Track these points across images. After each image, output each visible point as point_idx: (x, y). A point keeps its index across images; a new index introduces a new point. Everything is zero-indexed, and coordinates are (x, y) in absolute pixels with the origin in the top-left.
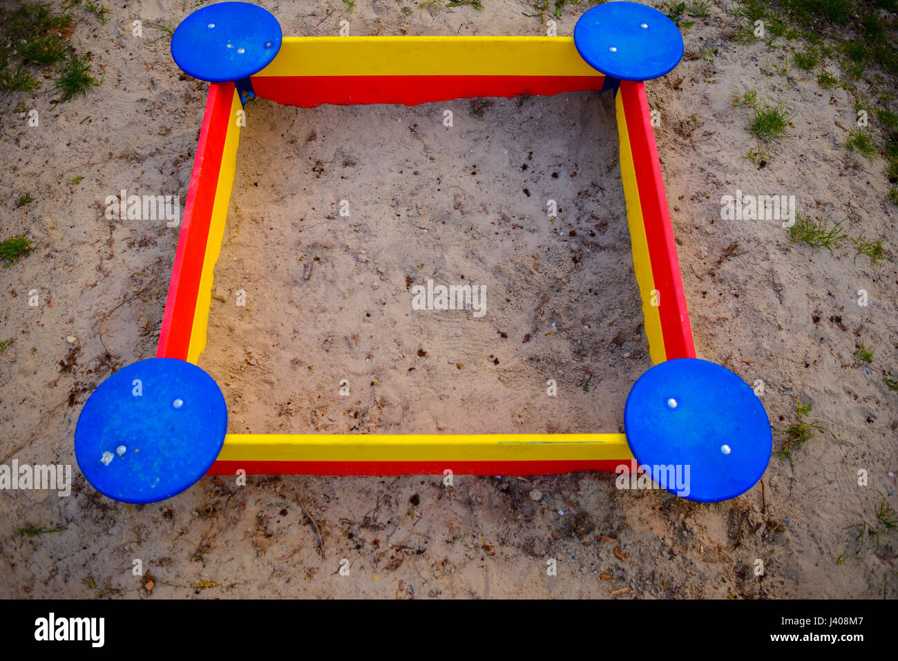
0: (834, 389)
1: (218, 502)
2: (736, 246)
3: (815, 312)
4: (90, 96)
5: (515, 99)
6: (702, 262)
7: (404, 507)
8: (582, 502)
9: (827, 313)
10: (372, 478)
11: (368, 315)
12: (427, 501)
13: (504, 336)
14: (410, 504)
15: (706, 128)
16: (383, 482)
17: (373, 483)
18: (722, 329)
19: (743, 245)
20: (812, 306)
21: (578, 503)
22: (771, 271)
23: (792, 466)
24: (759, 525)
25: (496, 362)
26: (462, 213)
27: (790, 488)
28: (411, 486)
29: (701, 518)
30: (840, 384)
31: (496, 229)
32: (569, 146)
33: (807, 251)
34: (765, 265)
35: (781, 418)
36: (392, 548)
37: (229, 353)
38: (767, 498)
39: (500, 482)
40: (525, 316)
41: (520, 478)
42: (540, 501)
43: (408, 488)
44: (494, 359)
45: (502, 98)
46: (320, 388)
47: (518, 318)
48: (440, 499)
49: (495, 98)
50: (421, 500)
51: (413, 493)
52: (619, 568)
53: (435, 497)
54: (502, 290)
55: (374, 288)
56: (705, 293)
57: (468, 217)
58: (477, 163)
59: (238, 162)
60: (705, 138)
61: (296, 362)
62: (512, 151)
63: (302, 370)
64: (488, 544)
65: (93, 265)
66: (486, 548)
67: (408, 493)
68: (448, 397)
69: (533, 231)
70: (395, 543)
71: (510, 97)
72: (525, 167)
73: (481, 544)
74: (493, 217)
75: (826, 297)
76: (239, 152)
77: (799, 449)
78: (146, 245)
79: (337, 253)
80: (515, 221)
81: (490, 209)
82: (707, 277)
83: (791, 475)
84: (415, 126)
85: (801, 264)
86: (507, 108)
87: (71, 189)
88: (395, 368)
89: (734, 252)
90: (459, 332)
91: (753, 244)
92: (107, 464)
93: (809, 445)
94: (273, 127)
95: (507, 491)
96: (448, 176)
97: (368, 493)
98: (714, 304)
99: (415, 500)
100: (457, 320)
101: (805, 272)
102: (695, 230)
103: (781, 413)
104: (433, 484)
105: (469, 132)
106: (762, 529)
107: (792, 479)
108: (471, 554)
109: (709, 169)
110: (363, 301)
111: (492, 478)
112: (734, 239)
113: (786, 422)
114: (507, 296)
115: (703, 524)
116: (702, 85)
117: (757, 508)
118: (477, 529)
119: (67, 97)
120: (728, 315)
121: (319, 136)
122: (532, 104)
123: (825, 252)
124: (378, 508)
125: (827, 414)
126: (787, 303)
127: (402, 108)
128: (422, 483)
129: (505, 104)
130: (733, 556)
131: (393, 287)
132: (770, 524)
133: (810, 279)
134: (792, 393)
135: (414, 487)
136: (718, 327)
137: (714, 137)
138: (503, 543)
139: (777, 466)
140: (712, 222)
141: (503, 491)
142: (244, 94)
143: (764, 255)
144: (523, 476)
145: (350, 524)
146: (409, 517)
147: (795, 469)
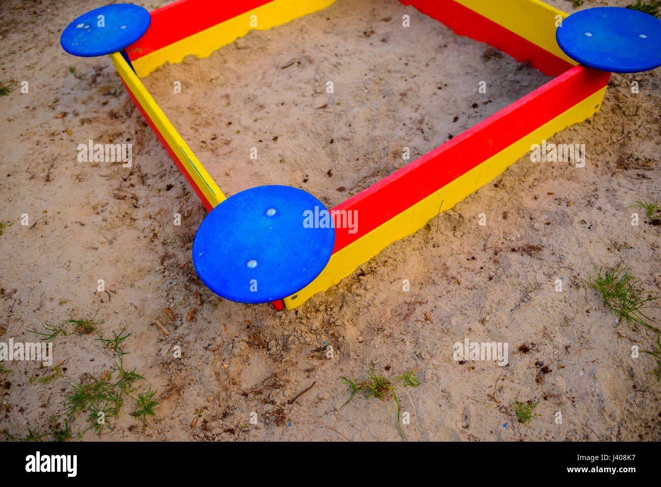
0: (455, 398)
1: (122, 116)
2: (540, 249)
3: (533, 344)
5: (520, 64)
6: (503, 240)
7: (162, 185)
9: (545, 355)
10: (170, 161)
11: (282, 104)
12: (172, 193)
13: (329, 174)
14: (166, 187)
16: (172, 167)
17: (168, 163)
18: (446, 285)
19: (546, 253)
20: (535, 339)
22: (539, 285)
23: (348, 402)
24: (273, 403)
25: (305, 181)
26: (401, 100)
27: (326, 413)
28: (176, 180)
29: (256, 357)
30: (467, 402)
31: (407, 122)
33: (594, 303)
34: (541, 278)
35: (387, 368)
36: (132, 194)
37: (211, 70)
38: (305, 397)
40: (356, 176)
43: (174, 180)
44: (307, 178)
45: (512, 58)
46: (220, 115)
47: (351, 174)
48: (178, 198)
49: (507, 55)
50: (171, 190)
51: (173, 183)
52: (181, 320)
53: (177, 196)
54: (362, 152)
55: (303, 96)
56: (473, 258)
57: (401, 104)
58: (450, 85)
60: (636, 177)
61: (227, 96)
63: (224, 102)
64: (158, 235)
66: (155, 235)
67: (172, 181)
68: (253, 165)
69: (425, 139)
70: (137, 194)
71: (518, 60)
72: (475, 106)
73: (156, 232)
74: (417, 116)
75: (561, 346)
77: (366, 397)
80: (424, 127)
81: (419, 111)
82: (490, 252)
83: (338, 407)
84: (445, 46)
85: (575, 306)
86: (510, 67)
88: (255, 133)
89: (533, 252)
90: (309, 149)
93: (375, 403)
94: (375, 3)
96: (422, 78)
97: (162, 166)
98: (468, 269)
99: (169, 187)
100: (317, 143)
101: (569, 313)
102: (528, 219)
103: (393, 365)
104: (184, 189)
105: (469, 66)
106: (272, 408)
107: (335, 410)
108: (147, 230)
109: (601, 193)
110: (289, 96)
112: (545, 244)
113: (386, 374)
114: (360, 157)
115: (251, 361)
117: (288, 392)
118: (165, 224)
120: (464, 283)
121: (392, 22)
122: (529, 74)
123: (613, 318)
124: (155, 175)
125: (420, 404)
126: (517, 315)
129: (510, 63)
130: (235, 397)
131: (312, 102)
132: (280, 411)
133: (566, 321)
134: (419, 362)
136: (445, 282)
138: (164, 244)
139: (340, 390)
140: (548, 224)
143: (551, 272)
145: (139, 170)
146: (157, 191)
147: (346, 406)
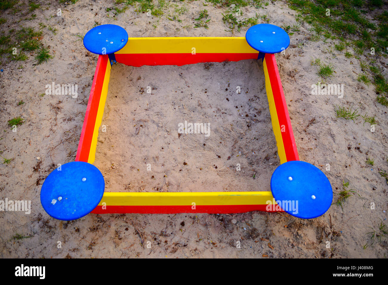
0: (358, 176)
1: (99, 225)
2: (315, 119)
3: (349, 145)
4: (49, 62)
5: (222, 63)
6: (301, 126)
7: (178, 226)
8: (254, 224)
9: (353, 146)
10: (164, 215)
11: (163, 148)
12: (187, 224)
13: (219, 157)
14: (181, 226)
15: (300, 74)
16: (169, 216)
17: (165, 217)
18: (310, 153)
19: (318, 119)
20: (347, 143)
21: (252, 224)
22: (330, 129)
23: (342, 208)
24: (329, 233)
25: (216, 168)
26: (201, 108)
27: (342, 218)
28: (181, 218)
29: (305, 231)
30: (360, 174)
31: (215, 114)
32: (244, 81)
33: (344, 121)
34: (327, 127)
35: (337, 189)
36: (173, 244)
37: (104, 164)
38: (332, 222)
39: (219, 216)
40: (228, 149)
41: (227, 214)
42: (236, 224)
43: (180, 219)
44: (215, 166)
45: (217, 63)
46: (142, 178)
47: (225, 150)
48: (193, 223)
49: (214, 63)
50: (185, 224)
51: (182, 221)
52: (270, 252)
53: (191, 223)
54: (218, 138)
55: (165, 138)
56: (302, 139)
57: (204, 109)
58: (207, 88)
59: (109, 88)
60: (300, 77)
61: (132, 168)
62: (221, 83)
63: (135, 171)
64: (214, 242)
65: (48, 128)
66: (213, 244)
67: (180, 221)
68: (196, 181)
69: (230, 115)
70: (174, 242)
71: (220, 62)
72: (227, 90)
73: (211, 242)
74: (214, 109)
75: (353, 139)
76: (109, 84)
77: (345, 201)
78: (70, 120)
79: (150, 123)
80: (223, 111)
81: (213, 106)
82: (303, 132)
83: (342, 212)
84: (181, 74)
85: (342, 126)
86: (219, 66)
87: (40, 98)
88: (174, 170)
89: (314, 122)
90: (201, 155)
91: (321, 119)
92: (54, 204)
93: (349, 199)
94: (123, 74)
95: (222, 220)
96: (195, 93)
97: (163, 221)
98: (306, 143)
99: (183, 224)
100: (200, 150)
101: (343, 129)
102: (298, 114)
103: (336, 186)
104: (190, 217)
105: (203, 76)
106: (331, 235)
107: (342, 214)
108: (207, 246)
109: (302, 89)
110: (160, 143)
111: (215, 215)
112: (313, 117)
113: (338, 190)
114: (221, 141)
115: (306, 233)
116: (298, 57)
117: (328, 226)
118: (209, 236)
119: (40, 63)
120: (313, 147)
121: (142, 78)
122: (229, 65)
123: (351, 121)
124: (167, 228)
125: (356, 187)
126: (337, 142)
127: (176, 67)
128: (186, 217)
129: (218, 65)
130: (319, 246)
131: (173, 137)
132: (334, 233)
133: (345, 132)
134: (340, 178)
135: (182, 218)
136: (309, 152)
137: (304, 77)
138: (221, 242)
139: (336, 208)
140: (304, 110)
141: (220, 220)
142: (112, 61)
143: (326, 123)
144: (228, 214)
145: (155, 234)
146: (180, 231)
147: (344, 209)
